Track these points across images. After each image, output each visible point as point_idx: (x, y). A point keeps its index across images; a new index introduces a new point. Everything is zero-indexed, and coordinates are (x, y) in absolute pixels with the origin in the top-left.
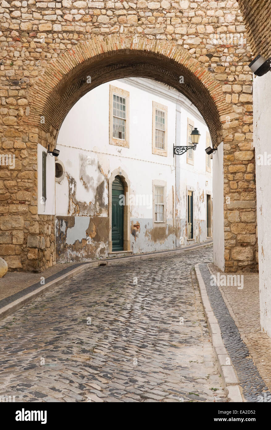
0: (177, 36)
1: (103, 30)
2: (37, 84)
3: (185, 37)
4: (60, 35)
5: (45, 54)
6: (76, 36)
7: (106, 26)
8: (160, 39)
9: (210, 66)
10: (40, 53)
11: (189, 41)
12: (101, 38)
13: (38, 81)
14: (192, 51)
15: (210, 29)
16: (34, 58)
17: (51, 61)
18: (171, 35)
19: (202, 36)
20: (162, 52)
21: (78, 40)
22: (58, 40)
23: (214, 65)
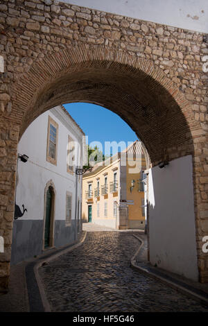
0: (155, 57)
1: (89, 40)
2: (21, 80)
3: (161, 59)
4: (48, 37)
5: (31, 52)
6: (64, 41)
7: (92, 37)
8: (140, 57)
9: (181, 86)
10: (26, 50)
11: (164, 63)
12: (87, 46)
13: (23, 78)
14: (167, 72)
15: (181, 55)
16: (20, 54)
17: (38, 61)
18: (149, 55)
19: (174, 60)
20: (142, 68)
21: (65, 45)
22: (45, 42)
23: (184, 86)
